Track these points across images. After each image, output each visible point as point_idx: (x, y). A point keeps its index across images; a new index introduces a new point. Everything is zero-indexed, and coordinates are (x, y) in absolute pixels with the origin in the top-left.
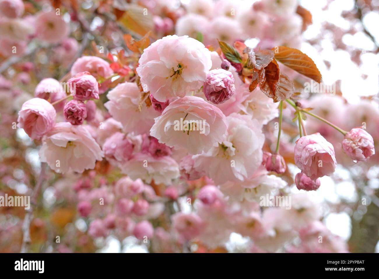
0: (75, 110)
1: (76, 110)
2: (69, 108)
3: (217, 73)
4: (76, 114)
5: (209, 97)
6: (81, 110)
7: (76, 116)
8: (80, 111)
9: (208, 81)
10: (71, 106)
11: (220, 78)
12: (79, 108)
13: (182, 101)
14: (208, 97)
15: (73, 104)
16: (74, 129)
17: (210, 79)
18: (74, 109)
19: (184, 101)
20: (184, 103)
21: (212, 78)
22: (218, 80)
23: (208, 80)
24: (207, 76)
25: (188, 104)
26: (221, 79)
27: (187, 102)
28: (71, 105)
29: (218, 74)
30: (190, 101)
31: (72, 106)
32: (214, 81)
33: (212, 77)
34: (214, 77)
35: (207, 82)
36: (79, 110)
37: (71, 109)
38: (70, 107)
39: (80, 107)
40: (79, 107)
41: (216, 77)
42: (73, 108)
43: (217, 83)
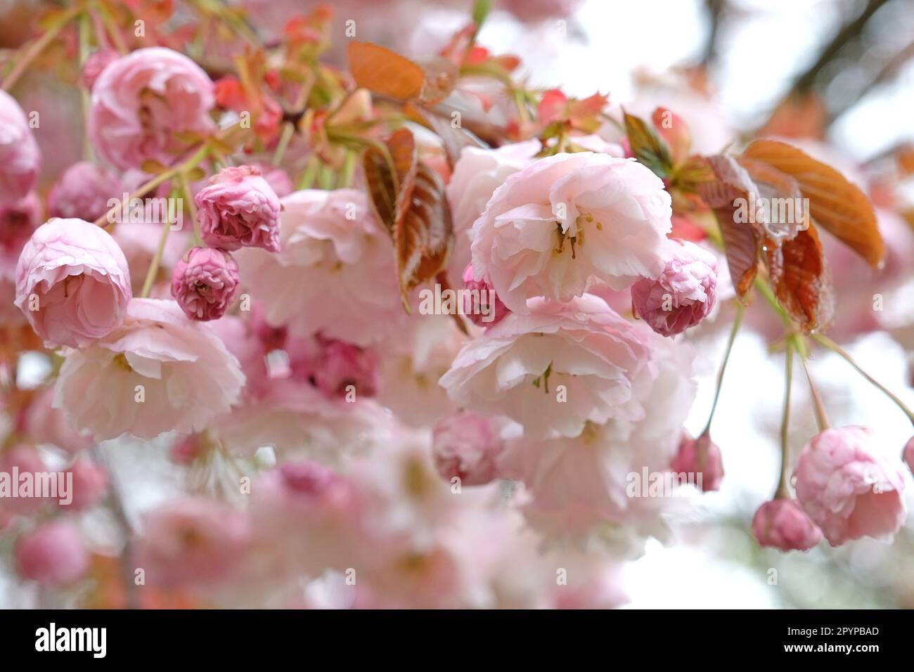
0: (219, 282)
1: (223, 284)
2: (202, 277)
3: (687, 259)
4: (215, 294)
5: (653, 318)
6: (234, 283)
7: (212, 297)
8: (230, 285)
9: (663, 279)
10: (209, 271)
11: (695, 274)
12: (231, 279)
13: (563, 309)
14: (650, 317)
15: (217, 266)
16: (188, 329)
17: (669, 274)
18: (217, 280)
19: (570, 310)
20: (572, 318)
21: (676, 273)
22: (693, 283)
23: (664, 276)
24: (663, 267)
25: (583, 325)
26: (700, 279)
27: (582, 318)
28: (209, 267)
29: (689, 263)
30: (587, 313)
31: (213, 272)
32: (682, 282)
33: (675, 269)
34: (682, 270)
35: (661, 281)
36: (229, 282)
37: (211, 278)
38: (208, 274)
39: (232, 273)
40: (230, 275)
41: (686, 271)
42: (214, 276)
43: (691, 291)
